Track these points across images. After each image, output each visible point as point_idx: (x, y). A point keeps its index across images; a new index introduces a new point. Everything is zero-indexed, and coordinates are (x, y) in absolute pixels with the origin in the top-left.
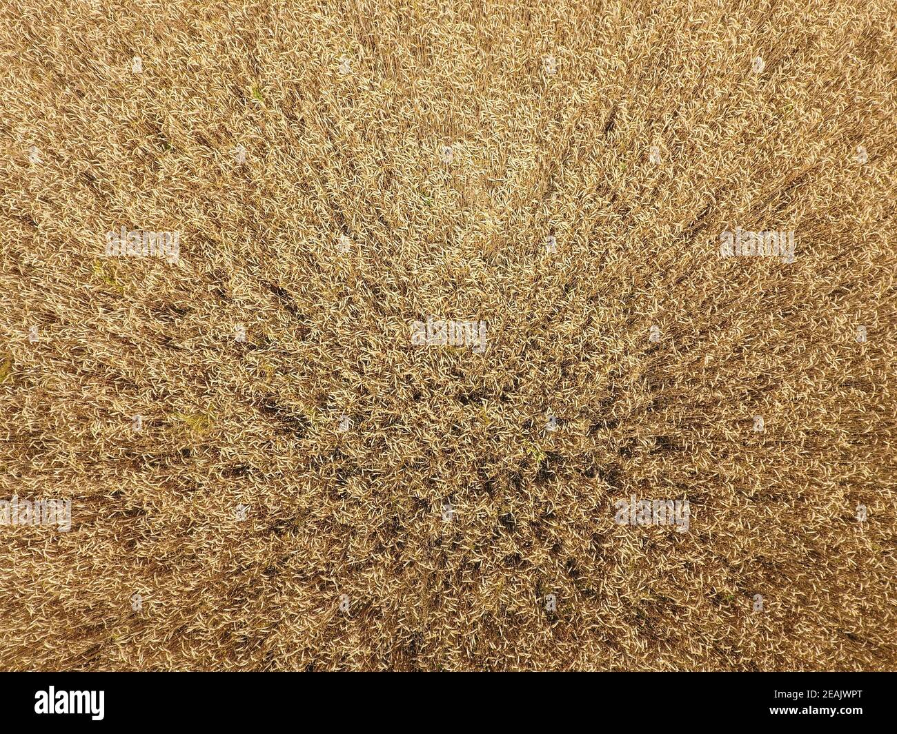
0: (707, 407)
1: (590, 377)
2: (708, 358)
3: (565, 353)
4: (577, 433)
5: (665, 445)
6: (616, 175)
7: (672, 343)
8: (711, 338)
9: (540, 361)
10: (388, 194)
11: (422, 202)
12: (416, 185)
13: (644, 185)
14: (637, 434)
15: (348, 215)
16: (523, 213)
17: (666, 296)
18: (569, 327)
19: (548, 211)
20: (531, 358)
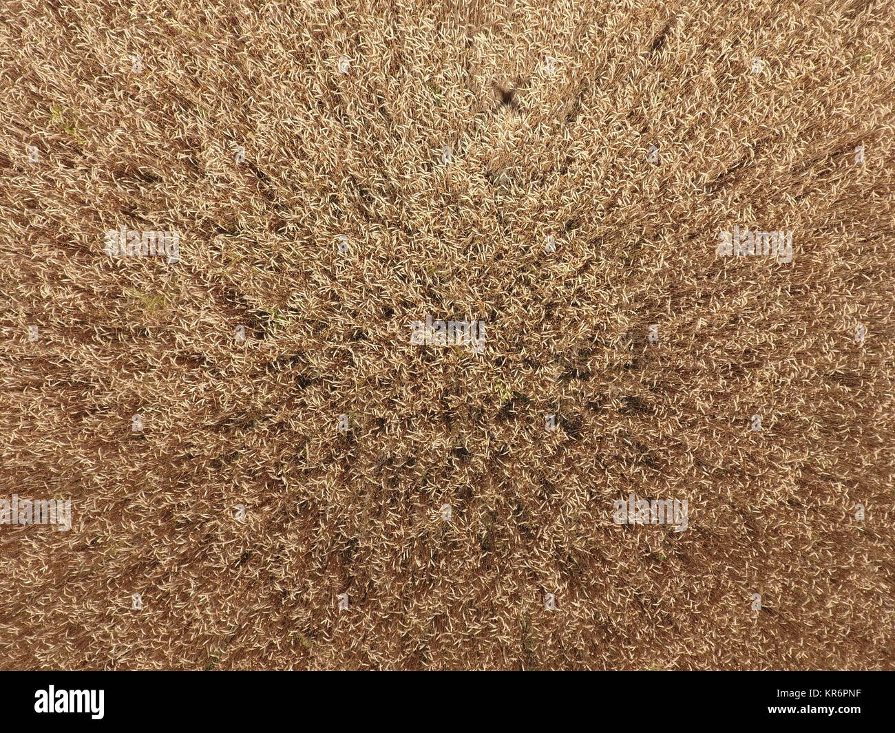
0: (686, 374)
1: (574, 324)
2: (701, 322)
3: (554, 295)
4: (549, 379)
5: (636, 406)
6: (654, 104)
7: (669, 302)
8: (711, 304)
9: (527, 298)
10: (393, 82)
11: (431, 99)
12: (427, 78)
13: (682, 121)
14: (609, 391)
15: (346, 98)
16: (541, 132)
17: (674, 253)
18: (565, 269)
19: (569, 136)
20: (518, 294)
